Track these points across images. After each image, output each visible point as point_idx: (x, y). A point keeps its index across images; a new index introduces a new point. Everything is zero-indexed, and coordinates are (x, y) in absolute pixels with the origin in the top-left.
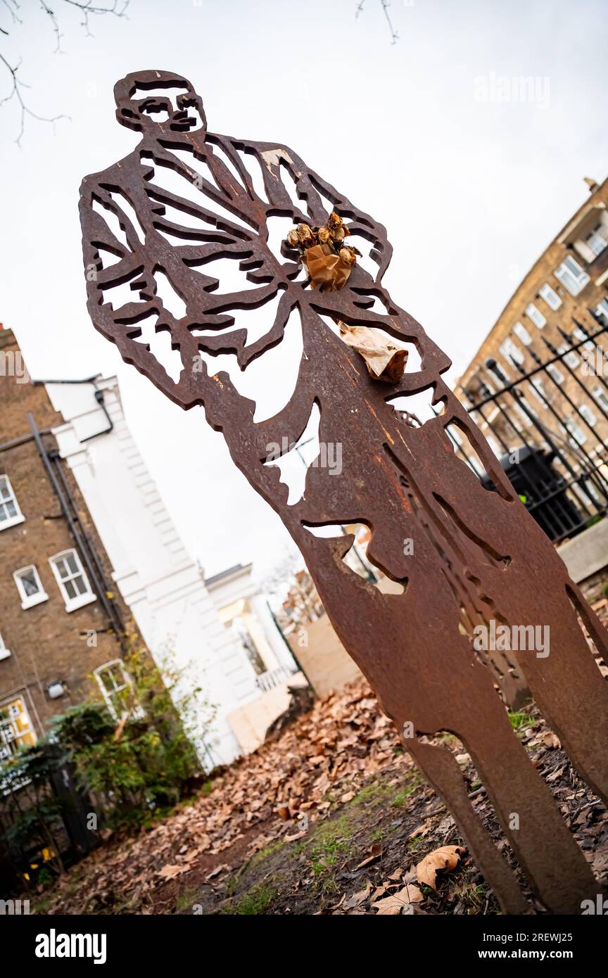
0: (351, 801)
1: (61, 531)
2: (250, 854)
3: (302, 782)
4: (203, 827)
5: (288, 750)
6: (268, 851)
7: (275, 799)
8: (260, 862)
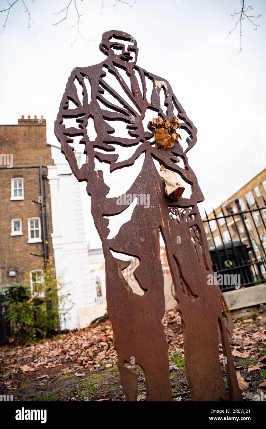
0: (109, 368)
1: (37, 209)
2: (60, 374)
3: (94, 351)
4: (47, 354)
5: (96, 334)
6: (66, 377)
7: (81, 354)
8: (61, 380)
